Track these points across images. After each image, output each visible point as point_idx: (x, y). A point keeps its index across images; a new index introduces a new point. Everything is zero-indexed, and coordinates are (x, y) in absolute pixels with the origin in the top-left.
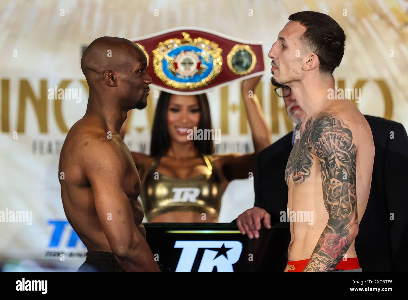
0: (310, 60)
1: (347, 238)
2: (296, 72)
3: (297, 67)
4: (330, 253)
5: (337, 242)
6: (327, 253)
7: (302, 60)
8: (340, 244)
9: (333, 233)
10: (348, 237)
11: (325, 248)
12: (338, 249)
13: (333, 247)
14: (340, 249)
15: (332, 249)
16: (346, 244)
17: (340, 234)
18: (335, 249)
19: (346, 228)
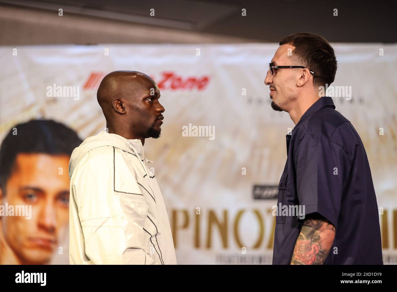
0: (303, 76)
1: (319, 244)
2: (291, 90)
3: (291, 85)
4: (303, 260)
5: (309, 248)
6: (300, 260)
7: (295, 77)
8: (313, 250)
9: (303, 239)
10: (320, 242)
11: (298, 255)
12: (312, 255)
13: (306, 254)
14: (314, 256)
15: (304, 256)
16: (320, 249)
17: (311, 240)
18: (308, 255)
19: (317, 233)
